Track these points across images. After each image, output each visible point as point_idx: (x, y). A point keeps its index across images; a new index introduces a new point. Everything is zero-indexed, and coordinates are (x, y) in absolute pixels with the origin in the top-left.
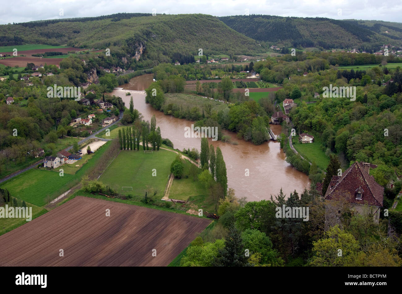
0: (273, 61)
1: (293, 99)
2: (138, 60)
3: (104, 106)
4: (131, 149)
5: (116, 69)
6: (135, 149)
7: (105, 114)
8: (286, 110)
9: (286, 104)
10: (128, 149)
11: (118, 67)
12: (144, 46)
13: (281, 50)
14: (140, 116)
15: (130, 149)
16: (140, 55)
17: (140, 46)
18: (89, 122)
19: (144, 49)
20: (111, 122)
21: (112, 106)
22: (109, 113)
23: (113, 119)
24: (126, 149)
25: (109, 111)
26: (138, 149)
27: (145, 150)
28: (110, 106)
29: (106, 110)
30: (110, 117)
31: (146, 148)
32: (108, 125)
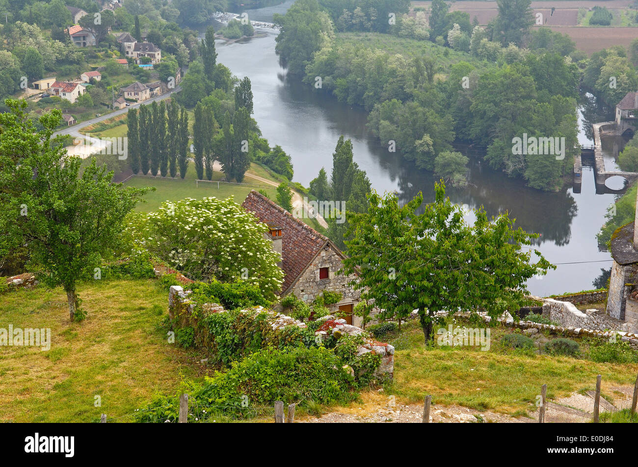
3: (135, 50)
4: (164, 173)
6: (173, 174)
7: (131, 73)
10: (155, 173)
15: (159, 172)
18: (76, 91)
20: (144, 98)
21: (156, 54)
22: (145, 70)
23: (151, 90)
24: (150, 172)
25: (146, 67)
26: (183, 176)
27: (200, 177)
28: (151, 53)
29: (138, 62)
30: (143, 82)
31: (204, 174)
32: (136, 103)
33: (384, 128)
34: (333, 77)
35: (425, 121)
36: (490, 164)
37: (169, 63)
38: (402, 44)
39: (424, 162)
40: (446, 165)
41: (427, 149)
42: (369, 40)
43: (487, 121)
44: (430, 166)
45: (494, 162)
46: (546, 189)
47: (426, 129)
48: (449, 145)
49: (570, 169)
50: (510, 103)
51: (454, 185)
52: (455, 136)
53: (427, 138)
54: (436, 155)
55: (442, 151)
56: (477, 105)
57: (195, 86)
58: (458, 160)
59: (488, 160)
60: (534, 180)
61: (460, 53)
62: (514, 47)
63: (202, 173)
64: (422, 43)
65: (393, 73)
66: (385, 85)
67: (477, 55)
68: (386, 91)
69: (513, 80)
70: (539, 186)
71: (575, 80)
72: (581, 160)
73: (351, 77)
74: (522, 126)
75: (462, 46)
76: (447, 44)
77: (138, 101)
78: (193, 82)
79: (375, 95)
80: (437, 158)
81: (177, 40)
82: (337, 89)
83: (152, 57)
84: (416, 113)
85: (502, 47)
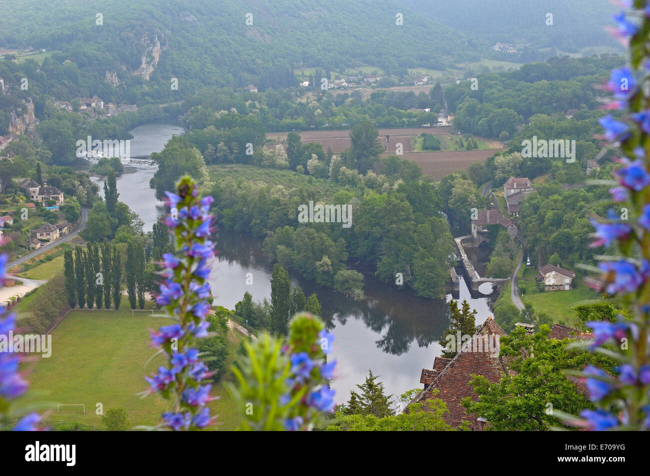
0: (492, 83)
1: (531, 178)
2: (148, 78)
3: (40, 194)
4: (99, 306)
5: (88, 101)
6: (108, 306)
7: (40, 216)
8: (510, 205)
9: (512, 191)
10: (90, 306)
11: (95, 97)
12: (162, 44)
13: (521, 52)
14: (134, 222)
15: (95, 305)
16: (153, 66)
17: (154, 45)
19: (163, 52)
20: (55, 238)
21: (60, 196)
22: (52, 212)
23: (60, 230)
24: (86, 305)
25: (53, 209)
26: (117, 307)
27: (134, 307)
28: (55, 196)
29: (44, 204)
30: (52, 223)
31: (137, 304)
32: (48, 243)
33: (281, 252)
34: (219, 208)
35: (322, 245)
36: (380, 279)
37: (73, 204)
38: (267, 174)
39: (324, 280)
40: (346, 281)
41: (327, 268)
42: (236, 171)
43: (371, 241)
44: (329, 284)
45: (384, 277)
46: (433, 298)
47: (323, 251)
48: (343, 264)
49: (449, 279)
50: (394, 226)
51: (355, 299)
52: (348, 256)
53: (326, 259)
54: (335, 274)
55: (339, 269)
56: (361, 228)
57: (100, 223)
58: (355, 277)
59: (379, 276)
60: (423, 290)
61: (322, 180)
62: (372, 174)
63: (135, 303)
64: (284, 172)
65: (277, 202)
66: (271, 213)
67: (337, 181)
68: (272, 218)
69: (395, 206)
70: (427, 295)
71: (440, 202)
72: (455, 271)
73: (237, 207)
74: (405, 244)
75: (321, 174)
76: (307, 173)
77: (50, 241)
78: (99, 220)
79: (261, 222)
80: (336, 276)
81: (76, 182)
82: (225, 219)
83: (56, 199)
84: (313, 239)
85: (359, 173)
